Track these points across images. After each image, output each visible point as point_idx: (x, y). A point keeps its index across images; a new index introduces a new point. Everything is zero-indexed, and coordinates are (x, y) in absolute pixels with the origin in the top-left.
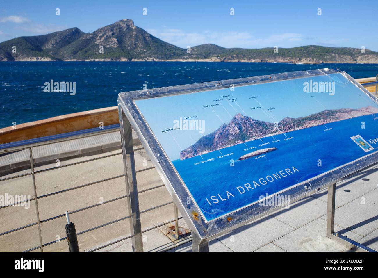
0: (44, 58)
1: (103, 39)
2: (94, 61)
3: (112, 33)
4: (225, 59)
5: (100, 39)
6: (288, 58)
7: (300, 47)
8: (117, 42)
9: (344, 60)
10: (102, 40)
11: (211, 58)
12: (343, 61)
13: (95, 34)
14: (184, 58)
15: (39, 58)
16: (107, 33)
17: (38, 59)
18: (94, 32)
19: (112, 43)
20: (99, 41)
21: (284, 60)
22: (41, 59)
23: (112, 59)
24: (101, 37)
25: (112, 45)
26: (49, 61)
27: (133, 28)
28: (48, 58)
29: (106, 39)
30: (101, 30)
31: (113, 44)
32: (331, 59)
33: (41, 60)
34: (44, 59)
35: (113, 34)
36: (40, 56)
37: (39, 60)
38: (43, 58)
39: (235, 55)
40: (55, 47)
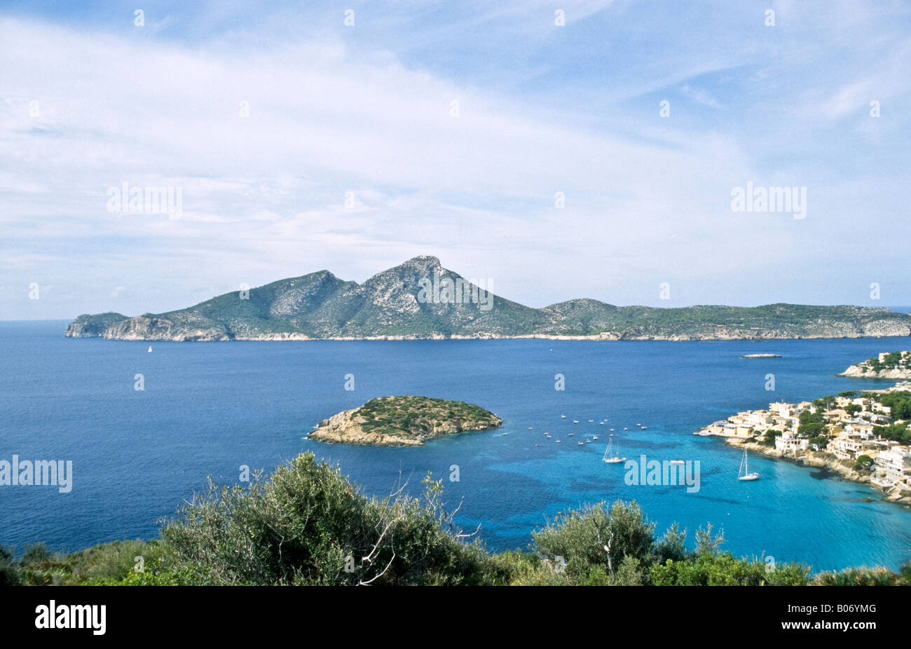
0: (293, 334)
1: (387, 295)
2: (386, 339)
3: (403, 283)
4: (626, 333)
5: (383, 296)
6: (737, 331)
7: (758, 308)
8: (415, 302)
9: (839, 332)
10: (386, 298)
11: (599, 333)
12: (837, 334)
13: (371, 284)
14: (546, 333)
15: (286, 334)
16: (393, 284)
17: (283, 337)
18: (368, 282)
19: (407, 304)
20: (381, 300)
21: (730, 336)
22: (289, 336)
23: (417, 337)
24: (383, 291)
25: (407, 307)
26: (305, 341)
27: (438, 274)
28: (302, 335)
29: (394, 297)
30: (379, 277)
31: (409, 306)
32: (815, 331)
33: (289, 339)
34: (294, 336)
35: (405, 286)
36: (288, 332)
37: (286, 339)
38: (292, 335)
39: (642, 328)
40: (296, 310)
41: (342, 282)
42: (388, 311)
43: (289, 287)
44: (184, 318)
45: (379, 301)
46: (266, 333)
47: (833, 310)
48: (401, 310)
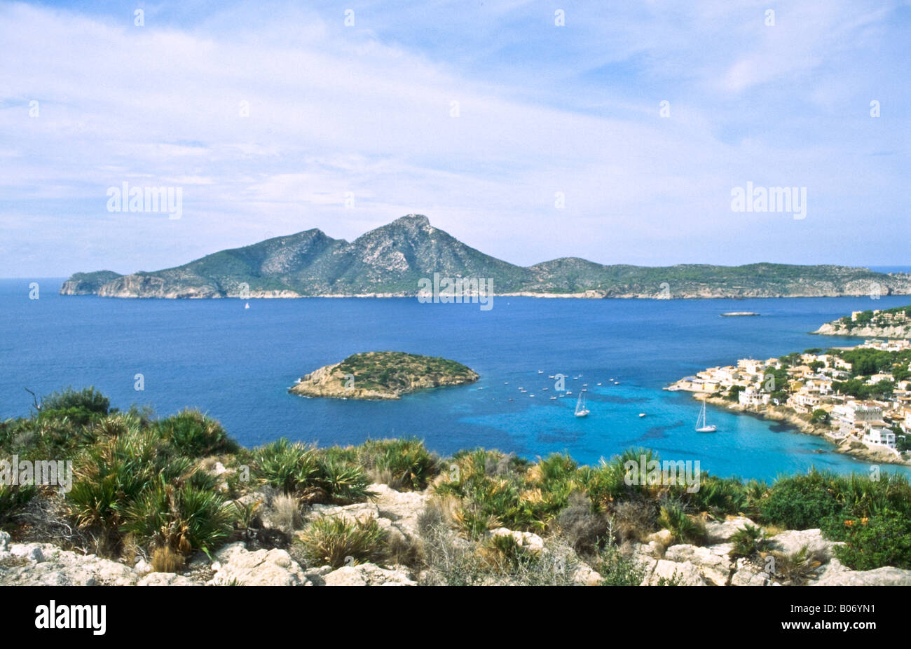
0: (284, 292)
1: (377, 254)
2: (375, 297)
3: (392, 241)
4: (610, 292)
5: (372, 255)
6: (720, 289)
7: (741, 267)
8: (404, 260)
9: (819, 291)
10: (375, 256)
11: (585, 291)
12: (818, 293)
13: (361, 242)
14: (532, 291)
15: (277, 292)
16: (383, 242)
17: (274, 294)
18: (358, 240)
19: (396, 262)
20: (370, 258)
21: (713, 294)
22: (280, 294)
23: (406, 294)
24: (373, 249)
25: (396, 265)
26: (296, 298)
27: (428, 233)
28: (293, 293)
29: (383, 255)
30: (369, 235)
31: (398, 264)
32: (796, 290)
33: (280, 297)
34: (285, 293)
35: (394, 244)
36: (278, 290)
37: (277, 296)
38: (282, 293)
39: (626, 286)
40: (287, 268)
41: (332, 241)
42: (377, 269)
43: (280, 245)
44: (176, 276)
45: (368, 259)
46: (257, 291)
47: (814, 270)
48: (390, 268)
